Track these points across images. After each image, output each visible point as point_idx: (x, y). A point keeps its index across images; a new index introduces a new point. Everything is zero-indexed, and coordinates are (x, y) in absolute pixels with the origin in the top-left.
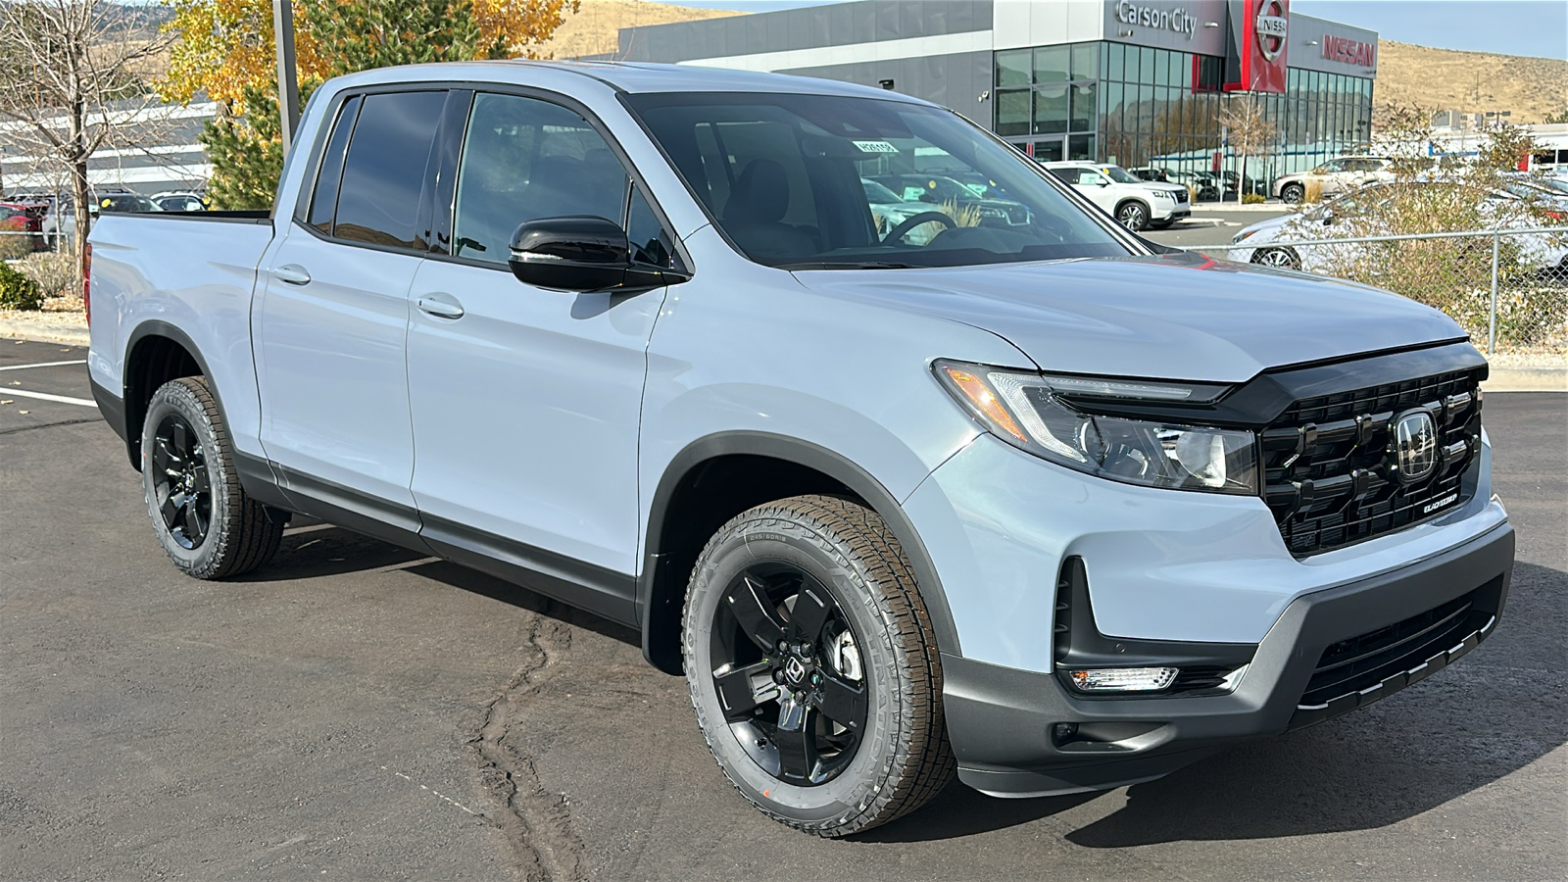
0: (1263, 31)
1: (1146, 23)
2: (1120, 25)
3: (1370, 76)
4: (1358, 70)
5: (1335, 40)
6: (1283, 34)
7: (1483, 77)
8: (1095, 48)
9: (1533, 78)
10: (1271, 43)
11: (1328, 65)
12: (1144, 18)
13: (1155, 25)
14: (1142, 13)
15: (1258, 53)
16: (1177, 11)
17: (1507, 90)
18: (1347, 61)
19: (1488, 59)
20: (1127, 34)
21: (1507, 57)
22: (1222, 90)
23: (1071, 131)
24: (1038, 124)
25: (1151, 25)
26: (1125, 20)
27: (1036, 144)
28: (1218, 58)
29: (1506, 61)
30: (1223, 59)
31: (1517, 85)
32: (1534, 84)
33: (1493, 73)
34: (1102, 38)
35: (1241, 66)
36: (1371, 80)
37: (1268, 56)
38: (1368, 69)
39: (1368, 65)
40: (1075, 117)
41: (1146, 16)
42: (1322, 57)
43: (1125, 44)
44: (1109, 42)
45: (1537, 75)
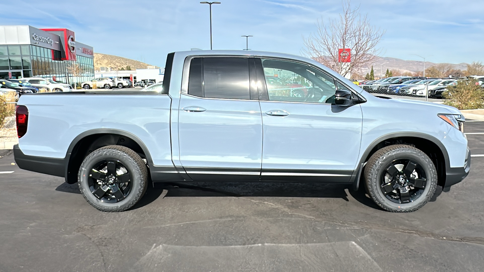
0: (70, 45)
1: (41, 41)
2: (34, 40)
3: (93, 58)
4: (89, 56)
5: (84, 48)
6: (74, 46)
7: (98, 59)
8: (28, 47)
9: (109, 59)
10: (72, 48)
11: (84, 55)
12: (40, 39)
13: (43, 41)
14: (40, 38)
15: (70, 51)
16: (48, 38)
17: (104, 62)
18: (88, 54)
19: (98, 55)
20: (36, 43)
21: (103, 54)
22: (61, 60)
23: (23, 69)
24: (12, 67)
25: (42, 42)
26: (35, 39)
27: (12, 72)
28: (59, 51)
29: (103, 55)
30: (60, 52)
31: (106, 61)
32: (110, 61)
33: (100, 58)
34: (30, 44)
35: (66, 54)
36: (93, 59)
37: (72, 51)
38: (92, 56)
39: (92, 55)
40: (24, 65)
41: (41, 39)
42: (82, 53)
43: (36, 46)
44: (32, 45)
45: (110, 59)
